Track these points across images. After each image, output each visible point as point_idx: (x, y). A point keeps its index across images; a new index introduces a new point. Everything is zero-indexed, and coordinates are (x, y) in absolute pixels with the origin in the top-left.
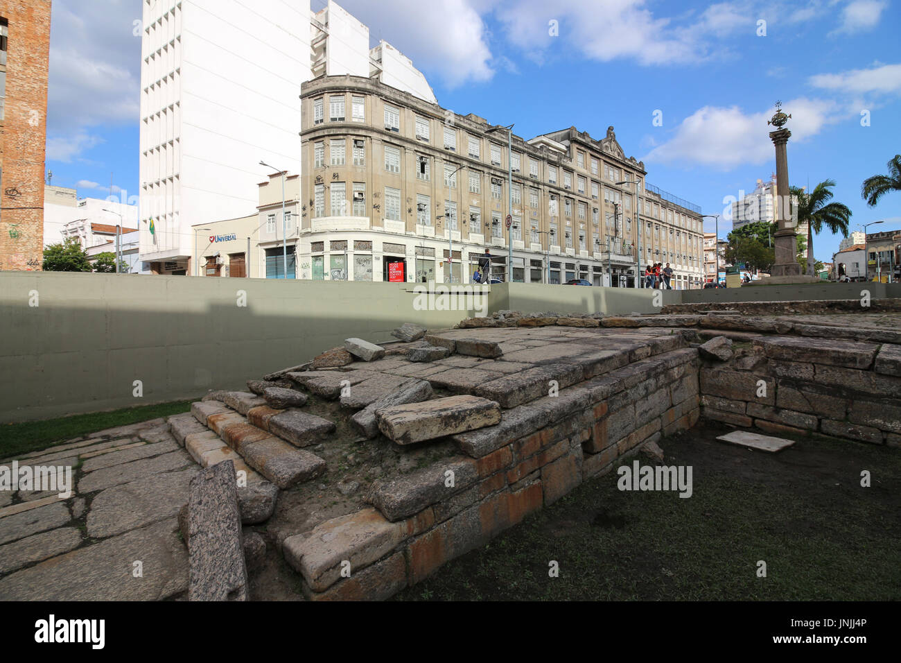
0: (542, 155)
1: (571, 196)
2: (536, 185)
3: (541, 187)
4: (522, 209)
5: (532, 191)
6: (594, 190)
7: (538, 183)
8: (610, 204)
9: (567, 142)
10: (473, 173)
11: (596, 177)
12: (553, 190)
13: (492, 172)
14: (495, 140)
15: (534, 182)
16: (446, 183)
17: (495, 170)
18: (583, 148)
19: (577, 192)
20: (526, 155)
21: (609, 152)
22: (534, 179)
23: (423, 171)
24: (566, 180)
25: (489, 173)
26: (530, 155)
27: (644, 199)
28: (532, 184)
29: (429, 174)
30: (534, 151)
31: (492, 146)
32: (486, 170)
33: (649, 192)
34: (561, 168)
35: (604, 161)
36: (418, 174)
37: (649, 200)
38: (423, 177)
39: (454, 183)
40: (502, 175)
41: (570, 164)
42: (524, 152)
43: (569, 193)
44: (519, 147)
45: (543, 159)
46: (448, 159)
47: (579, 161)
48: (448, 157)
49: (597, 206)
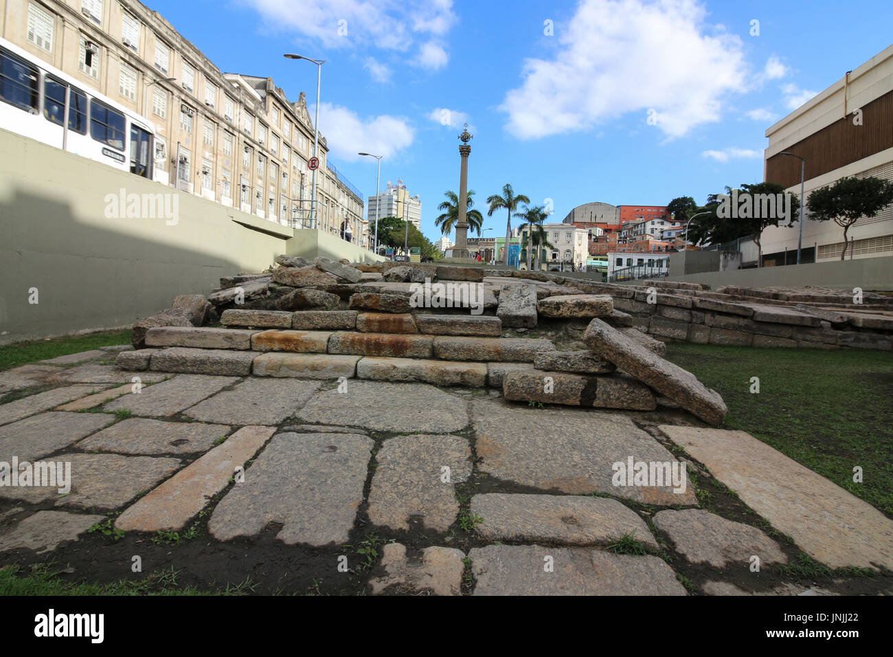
0: (239, 98)
1: (264, 153)
2: (231, 130)
3: (236, 133)
4: (215, 155)
5: (227, 135)
6: (285, 153)
7: (234, 128)
8: (298, 173)
9: (263, 93)
10: (159, 90)
11: (287, 140)
12: (248, 141)
13: (183, 97)
14: (189, 58)
15: (229, 126)
16: (122, 91)
17: (187, 95)
18: (278, 105)
19: (270, 150)
20: (222, 91)
21: (300, 117)
22: (229, 121)
23: (88, 62)
24: (260, 134)
25: (179, 98)
26: (226, 92)
27: (325, 175)
28: (227, 127)
29: (97, 70)
30: (231, 89)
31: (184, 65)
32: (176, 92)
33: (329, 169)
34: (257, 119)
35: (296, 126)
36: (81, 64)
37: (328, 177)
38: (88, 71)
39: (132, 94)
40: (195, 105)
41: (266, 118)
42: (221, 86)
43: (263, 149)
44: (216, 78)
45: (241, 102)
46: (127, 59)
47: (274, 116)
48: (127, 56)
49: (286, 170)
